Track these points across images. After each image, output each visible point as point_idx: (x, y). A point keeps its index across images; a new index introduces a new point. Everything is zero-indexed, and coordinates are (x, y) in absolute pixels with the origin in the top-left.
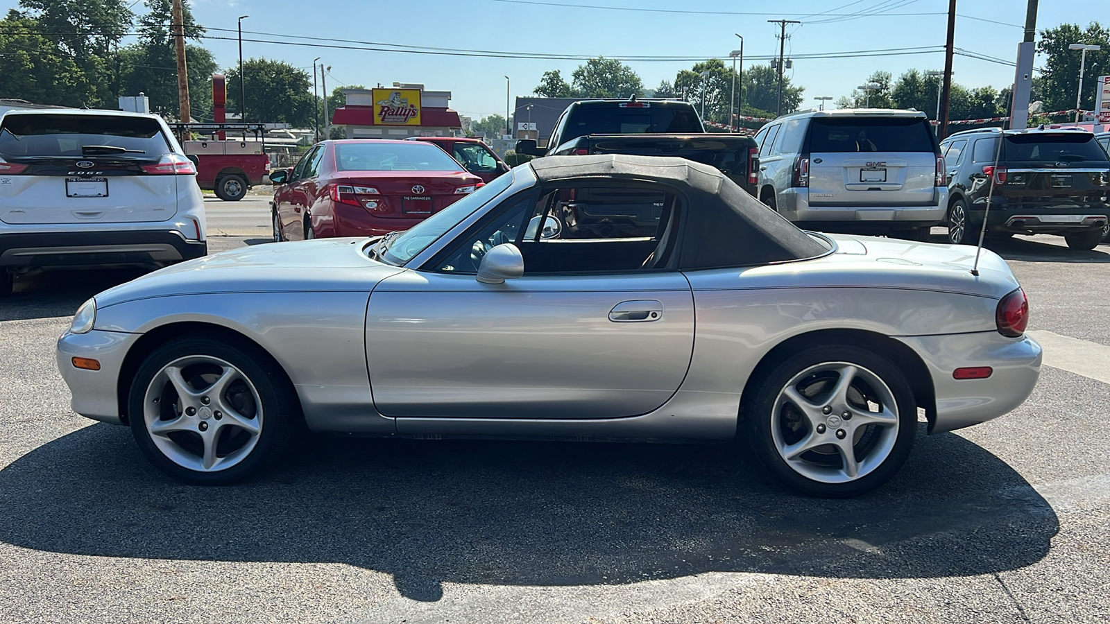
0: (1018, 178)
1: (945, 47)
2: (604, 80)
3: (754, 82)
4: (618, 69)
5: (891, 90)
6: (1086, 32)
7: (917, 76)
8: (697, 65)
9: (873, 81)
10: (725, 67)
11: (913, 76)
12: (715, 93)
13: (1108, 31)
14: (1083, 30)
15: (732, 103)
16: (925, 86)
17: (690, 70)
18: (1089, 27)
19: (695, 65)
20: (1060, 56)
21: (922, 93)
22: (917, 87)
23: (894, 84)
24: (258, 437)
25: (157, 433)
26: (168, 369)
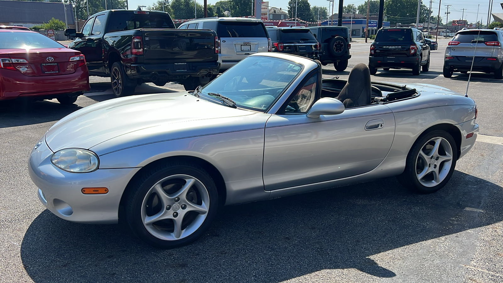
0: (287, 48)
5: (170, 4)
15: (106, 7)
16: (184, 3)
21: (183, 5)
22: (181, 3)
23: (171, 1)
24: (206, 214)
25: (148, 224)
26: (155, 186)
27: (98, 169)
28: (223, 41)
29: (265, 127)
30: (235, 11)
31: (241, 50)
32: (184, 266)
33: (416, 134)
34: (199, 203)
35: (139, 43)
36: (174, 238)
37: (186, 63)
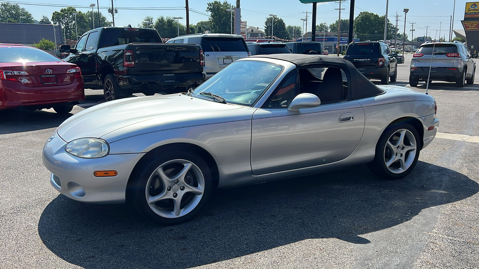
1: (185, 7)
2: (11, 14)
3: (90, 18)
4: (19, 9)
5: (154, 24)
6: (223, 4)
7: (164, 19)
8: (62, 9)
9: (146, 20)
10: (77, 11)
11: (162, 19)
12: (73, 23)
13: (230, 4)
14: (222, 3)
16: (168, 23)
17: (59, 11)
18: (224, 2)
19: (61, 9)
20: (215, 13)
21: (166, 26)
22: (164, 24)
23: (155, 22)
24: (202, 195)
25: (152, 203)
26: (158, 170)
27: (109, 154)
28: (207, 55)
29: (252, 119)
30: (215, 30)
31: (224, 63)
32: (184, 238)
33: (383, 127)
34: (196, 185)
35: (131, 57)
36: (175, 216)
37: (173, 75)
